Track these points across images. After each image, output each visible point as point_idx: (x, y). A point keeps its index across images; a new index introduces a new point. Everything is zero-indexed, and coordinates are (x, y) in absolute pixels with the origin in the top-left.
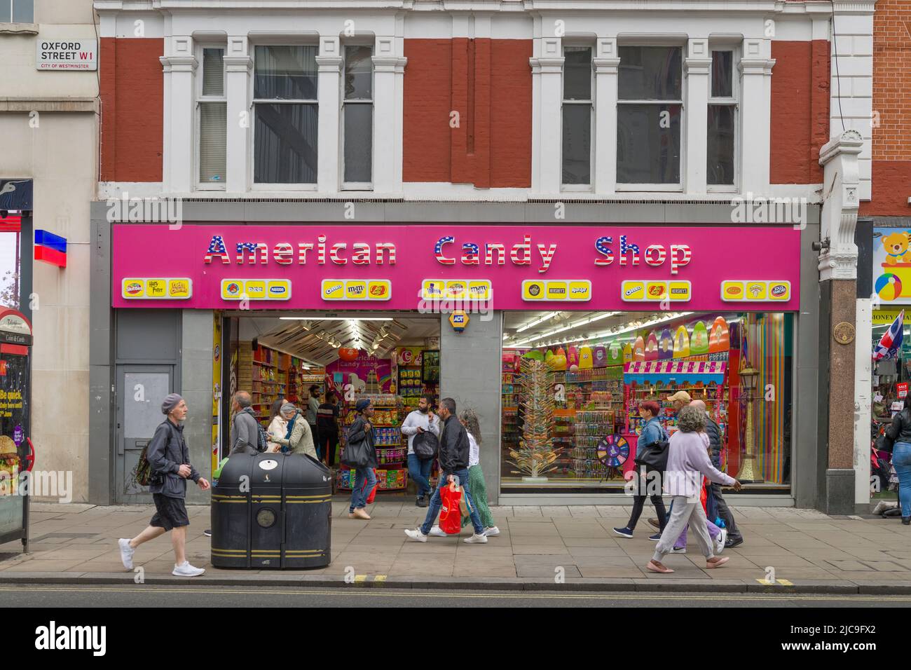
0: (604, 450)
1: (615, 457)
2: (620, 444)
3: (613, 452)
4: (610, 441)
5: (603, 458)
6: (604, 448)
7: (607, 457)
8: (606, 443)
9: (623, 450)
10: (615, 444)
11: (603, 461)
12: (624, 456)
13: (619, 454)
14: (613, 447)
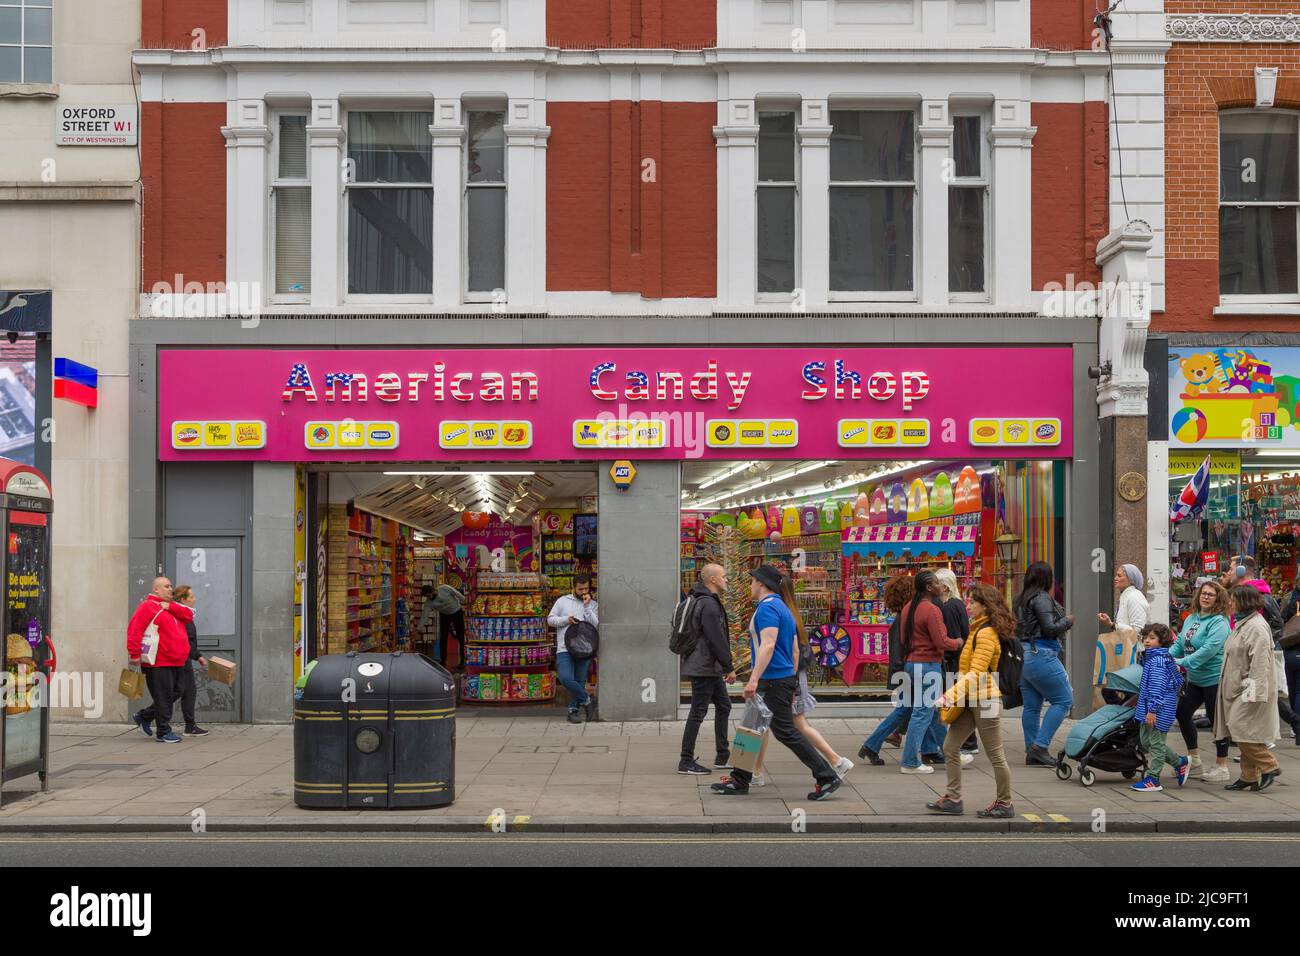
1: (832, 654)
2: (838, 636)
3: (829, 647)
4: (825, 632)
6: (817, 642)
7: (822, 654)
8: (819, 636)
9: (843, 645)
10: (832, 636)
11: (816, 659)
13: (838, 649)
14: (829, 641)
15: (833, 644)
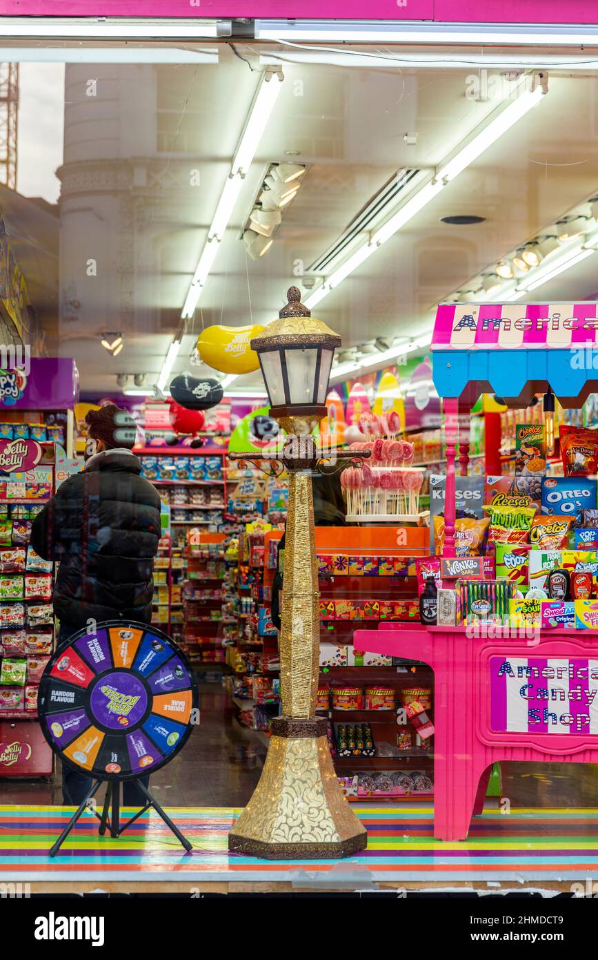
0: (83, 729)
1: (144, 719)
2: (124, 654)
3: (121, 704)
4: (78, 675)
5: (102, 758)
6: (76, 722)
7: (115, 740)
8: (67, 697)
9: (157, 667)
10: (109, 669)
11: (113, 768)
12: (175, 688)
13: (151, 693)
14: (106, 690)
15: (124, 690)
